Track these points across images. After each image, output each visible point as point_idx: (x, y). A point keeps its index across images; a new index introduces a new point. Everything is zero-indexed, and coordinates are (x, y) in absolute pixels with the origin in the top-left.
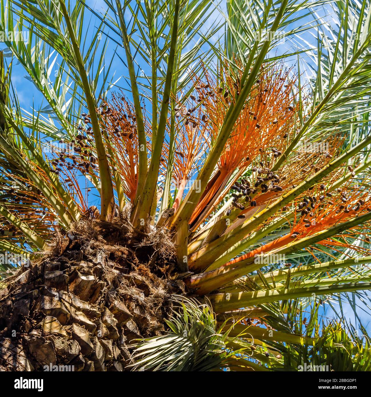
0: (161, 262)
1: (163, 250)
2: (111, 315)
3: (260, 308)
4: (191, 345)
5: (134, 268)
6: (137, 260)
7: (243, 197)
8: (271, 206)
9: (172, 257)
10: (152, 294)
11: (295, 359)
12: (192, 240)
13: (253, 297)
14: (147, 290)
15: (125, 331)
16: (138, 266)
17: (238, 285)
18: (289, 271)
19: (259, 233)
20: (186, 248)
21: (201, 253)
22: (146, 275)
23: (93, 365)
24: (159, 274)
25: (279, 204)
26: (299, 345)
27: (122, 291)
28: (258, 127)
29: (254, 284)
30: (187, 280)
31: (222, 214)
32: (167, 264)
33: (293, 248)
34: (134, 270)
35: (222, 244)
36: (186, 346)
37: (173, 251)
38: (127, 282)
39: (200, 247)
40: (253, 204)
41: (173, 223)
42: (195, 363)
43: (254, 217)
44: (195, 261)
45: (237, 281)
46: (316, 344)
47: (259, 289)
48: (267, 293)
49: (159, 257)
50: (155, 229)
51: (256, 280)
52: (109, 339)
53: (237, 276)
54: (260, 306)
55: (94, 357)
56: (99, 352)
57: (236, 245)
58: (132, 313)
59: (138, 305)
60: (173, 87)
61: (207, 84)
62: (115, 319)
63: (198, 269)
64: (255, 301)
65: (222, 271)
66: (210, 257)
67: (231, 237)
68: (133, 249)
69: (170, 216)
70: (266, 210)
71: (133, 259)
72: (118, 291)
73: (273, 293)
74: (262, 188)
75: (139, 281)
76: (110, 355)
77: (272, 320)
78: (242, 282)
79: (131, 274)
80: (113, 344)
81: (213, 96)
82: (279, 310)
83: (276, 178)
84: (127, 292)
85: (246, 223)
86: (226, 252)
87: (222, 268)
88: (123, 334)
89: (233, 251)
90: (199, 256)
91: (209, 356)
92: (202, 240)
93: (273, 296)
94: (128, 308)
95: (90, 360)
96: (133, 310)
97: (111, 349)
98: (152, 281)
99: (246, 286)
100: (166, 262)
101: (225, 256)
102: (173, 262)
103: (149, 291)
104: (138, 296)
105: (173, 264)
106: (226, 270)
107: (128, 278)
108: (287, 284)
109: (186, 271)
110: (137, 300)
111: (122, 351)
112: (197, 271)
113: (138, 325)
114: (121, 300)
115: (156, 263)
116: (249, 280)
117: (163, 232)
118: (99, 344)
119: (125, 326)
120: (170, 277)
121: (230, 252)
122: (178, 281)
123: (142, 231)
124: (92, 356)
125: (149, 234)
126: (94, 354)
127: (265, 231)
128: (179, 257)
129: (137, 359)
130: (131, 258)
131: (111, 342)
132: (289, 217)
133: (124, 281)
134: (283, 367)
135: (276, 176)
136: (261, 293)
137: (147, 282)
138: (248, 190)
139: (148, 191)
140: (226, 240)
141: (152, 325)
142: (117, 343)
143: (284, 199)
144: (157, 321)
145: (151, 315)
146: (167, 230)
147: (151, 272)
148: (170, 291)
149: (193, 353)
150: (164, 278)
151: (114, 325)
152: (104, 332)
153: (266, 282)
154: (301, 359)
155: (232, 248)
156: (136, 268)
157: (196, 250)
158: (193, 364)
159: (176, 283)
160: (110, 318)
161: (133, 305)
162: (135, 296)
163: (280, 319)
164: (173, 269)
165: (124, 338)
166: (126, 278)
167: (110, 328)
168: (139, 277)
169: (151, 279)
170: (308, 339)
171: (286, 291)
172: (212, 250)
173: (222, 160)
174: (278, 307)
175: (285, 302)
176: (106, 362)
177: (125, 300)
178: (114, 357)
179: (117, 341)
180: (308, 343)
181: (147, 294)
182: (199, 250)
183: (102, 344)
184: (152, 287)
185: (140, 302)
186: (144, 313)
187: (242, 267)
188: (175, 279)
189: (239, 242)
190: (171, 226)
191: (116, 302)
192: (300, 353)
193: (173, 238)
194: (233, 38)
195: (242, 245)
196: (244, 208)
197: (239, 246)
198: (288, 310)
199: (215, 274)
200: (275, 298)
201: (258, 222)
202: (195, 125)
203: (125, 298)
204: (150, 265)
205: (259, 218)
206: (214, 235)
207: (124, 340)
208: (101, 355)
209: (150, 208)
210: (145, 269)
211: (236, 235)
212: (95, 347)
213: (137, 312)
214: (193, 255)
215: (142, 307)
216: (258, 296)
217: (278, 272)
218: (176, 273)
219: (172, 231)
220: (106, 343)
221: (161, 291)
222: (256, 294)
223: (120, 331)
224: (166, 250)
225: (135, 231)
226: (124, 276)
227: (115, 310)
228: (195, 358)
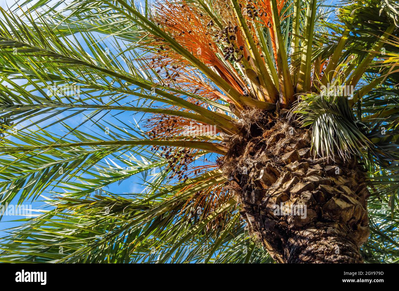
0: (264, 121)
1: (256, 118)
2: (291, 164)
3: (315, 61)
4: (325, 114)
5: (264, 141)
6: (258, 137)
7: (235, 54)
8: (245, 37)
9: (263, 112)
10: (285, 132)
11: (356, 46)
12: (256, 97)
13: (305, 64)
14: (281, 135)
15: (304, 158)
16: (263, 138)
17: (294, 72)
18: (294, 35)
19: (263, 49)
20: (261, 102)
21: (266, 92)
22: (271, 133)
23: (322, 185)
24: (272, 124)
25: (245, 30)
26: (347, 41)
27: (277, 153)
28: (190, 32)
29: (296, 61)
30: (282, 106)
31: (243, 71)
32: (267, 117)
33: (278, 28)
34: (265, 141)
35: (263, 76)
36: (325, 118)
37: (259, 111)
38: (271, 147)
39: (261, 91)
40: (242, 48)
41: (240, 106)
42: (340, 115)
43: (250, 49)
44: (270, 98)
45: (291, 73)
46: (349, 29)
47: (300, 58)
48: (305, 53)
49: (261, 122)
50: (241, 120)
51: (294, 59)
52: (307, 170)
53: (288, 72)
54: (313, 61)
55: (317, 183)
56: (314, 179)
57: (267, 67)
58: (294, 149)
59: (289, 144)
60: (149, 84)
61: (152, 60)
62: (295, 163)
63: (276, 97)
64: (308, 63)
65: (282, 80)
66: (270, 87)
67: (260, 69)
68: (250, 138)
69: (234, 107)
70: (247, 40)
71: (257, 140)
72: (276, 156)
73: (305, 49)
74: (232, 39)
75: (273, 139)
76: (318, 172)
77: (325, 55)
78: (293, 69)
79: (267, 144)
80: (312, 168)
81: (161, 58)
82: (319, 49)
83: (227, 28)
84: (278, 150)
85: (253, 56)
86: (270, 75)
87: (280, 81)
88: (306, 160)
89: (271, 70)
90: (268, 94)
91: (338, 104)
92: (258, 89)
93: (308, 50)
94: (289, 151)
95: (318, 187)
96: (291, 148)
97: (314, 170)
98: (276, 130)
99: (296, 67)
100: (265, 118)
101: (273, 77)
102: (267, 113)
103: (282, 134)
104: (283, 142)
105: (268, 113)
106: (282, 78)
107: (269, 146)
108: (302, 38)
109: (275, 105)
110: (286, 144)
111: (318, 163)
112: (277, 98)
113: (303, 148)
114: (283, 155)
115: (265, 125)
116: (293, 64)
117: (244, 115)
118: (309, 178)
119: (302, 157)
120: (277, 117)
121: (271, 72)
122: (281, 112)
123: (240, 129)
124: (316, 184)
125: (243, 125)
126: (315, 183)
127: (262, 45)
128: (265, 108)
129: (325, 155)
130: (256, 141)
131: (309, 169)
132: (257, 26)
133: (270, 150)
134: (360, 56)
135: (226, 27)
136: (304, 57)
137: (276, 134)
138: (230, 49)
139: (213, 118)
140: (261, 72)
141: (306, 138)
142: (312, 165)
143: (243, 26)
144: (304, 133)
145: (298, 137)
146: (243, 112)
147: (270, 129)
148: (286, 120)
149: (332, 115)
150: (276, 121)
151: (298, 164)
152: (302, 172)
153: (297, 52)
154: (357, 42)
155: (268, 70)
156: (264, 139)
157: (263, 95)
158: (340, 117)
159: (281, 114)
160: (293, 166)
161: (288, 147)
162: (283, 145)
163: (326, 49)
164: (271, 114)
165: (309, 159)
166: (269, 148)
167: (300, 167)
168: (271, 138)
169: (275, 131)
170: (344, 33)
171: (307, 40)
172: (266, 84)
173: (207, 62)
174: (317, 49)
175: (314, 43)
176: (322, 176)
177: (284, 152)
178: (320, 169)
179: (310, 164)
180: (347, 34)
181: (283, 136)
182: (263, 93)
183: (309, 175)
184: (280, 131)
185: (288, 142)
186: (296, 141)
187: (282, 66)
188: (279, 114)
189: (266, 64)
190: (242, 108)
191: (283, 159)
192: (353, 41)
193: (250, 109)
194: (124, 34)
195: (268, 63)
196: (242, 55)
197: (269, 65)
198: (320, 42)
199: (282, 86)
200: (309, 49)
201: (254, 47)
202: (177, 75)
203: (282, 152)
204: (265, 129)
205: (251, 46)
206: (256, 80)
207: (311, 160)
208: (317, 178)
209: (226, 119)
210: (266, 133)
211: (259, 65)
212: (310, 181)
213: (294, 146)
214: (266, 98)
215: (292, 142)
216: (305, 60)
217: (292, 43)
218: (275, 113)
219: (246, 109)
220: (310, 172)
221: (285, 126)
222: (304, 62)
223: (304, 161)
224: (257, 115)
225: (239, 134)
226: (267, 149)
227: (288, 161)
228: (336, 114)
